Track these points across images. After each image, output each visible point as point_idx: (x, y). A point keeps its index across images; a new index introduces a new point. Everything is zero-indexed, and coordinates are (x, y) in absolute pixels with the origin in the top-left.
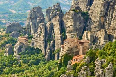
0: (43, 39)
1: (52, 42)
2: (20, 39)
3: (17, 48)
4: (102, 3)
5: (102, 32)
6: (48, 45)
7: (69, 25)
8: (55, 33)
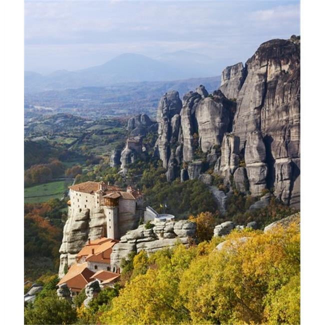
0: (164, 143)
1: (178, 148)
2: (129, 142)
3: (125, 157)
4: (255, 84)
5: (253, 137)
6: (172, 154)
7: (204, 121)
8: (183, 133)
